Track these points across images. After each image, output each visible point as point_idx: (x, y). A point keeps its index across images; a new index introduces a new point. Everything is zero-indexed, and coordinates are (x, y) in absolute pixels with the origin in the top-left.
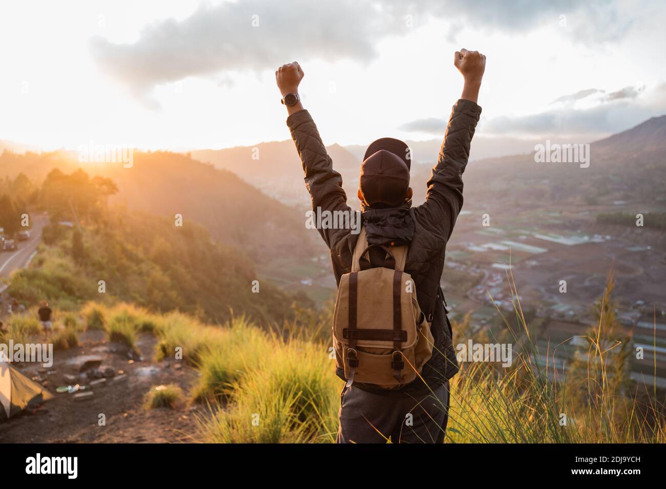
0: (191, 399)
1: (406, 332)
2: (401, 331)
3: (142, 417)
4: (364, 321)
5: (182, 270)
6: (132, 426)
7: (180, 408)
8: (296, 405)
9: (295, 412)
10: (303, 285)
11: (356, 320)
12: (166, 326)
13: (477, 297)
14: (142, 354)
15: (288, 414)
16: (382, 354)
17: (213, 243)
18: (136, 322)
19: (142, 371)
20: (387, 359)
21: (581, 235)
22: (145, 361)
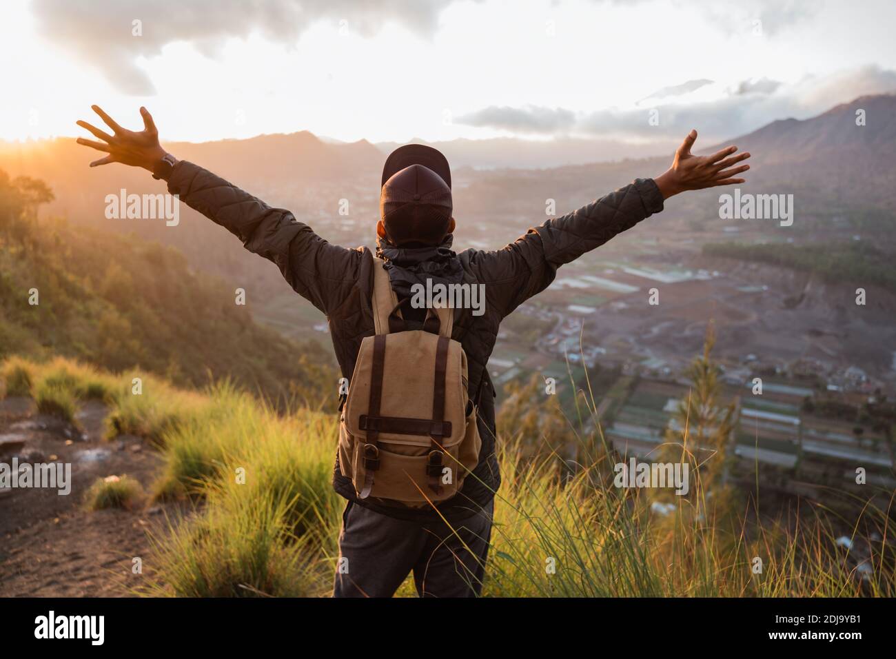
0: (152, 497)
1: (450, 424)
2: (443, 422)
3: (80, 523)
4: (391, 406)
5: (147, 310)
6: (66, 537)
7: (136, 508)
8: (291, 513)
9: (290, 523)
10: (317, 331)
11: (380, 403)
12: (122, 391)
13: (547, 349)
14: (86, 431)
15: (280, 526)
16: (413, 455)
17: (191, 273)
18: (79, 385)
19: (84, 455)
20: (421, 461)
21: (683, 270)
22: (89, 441)
